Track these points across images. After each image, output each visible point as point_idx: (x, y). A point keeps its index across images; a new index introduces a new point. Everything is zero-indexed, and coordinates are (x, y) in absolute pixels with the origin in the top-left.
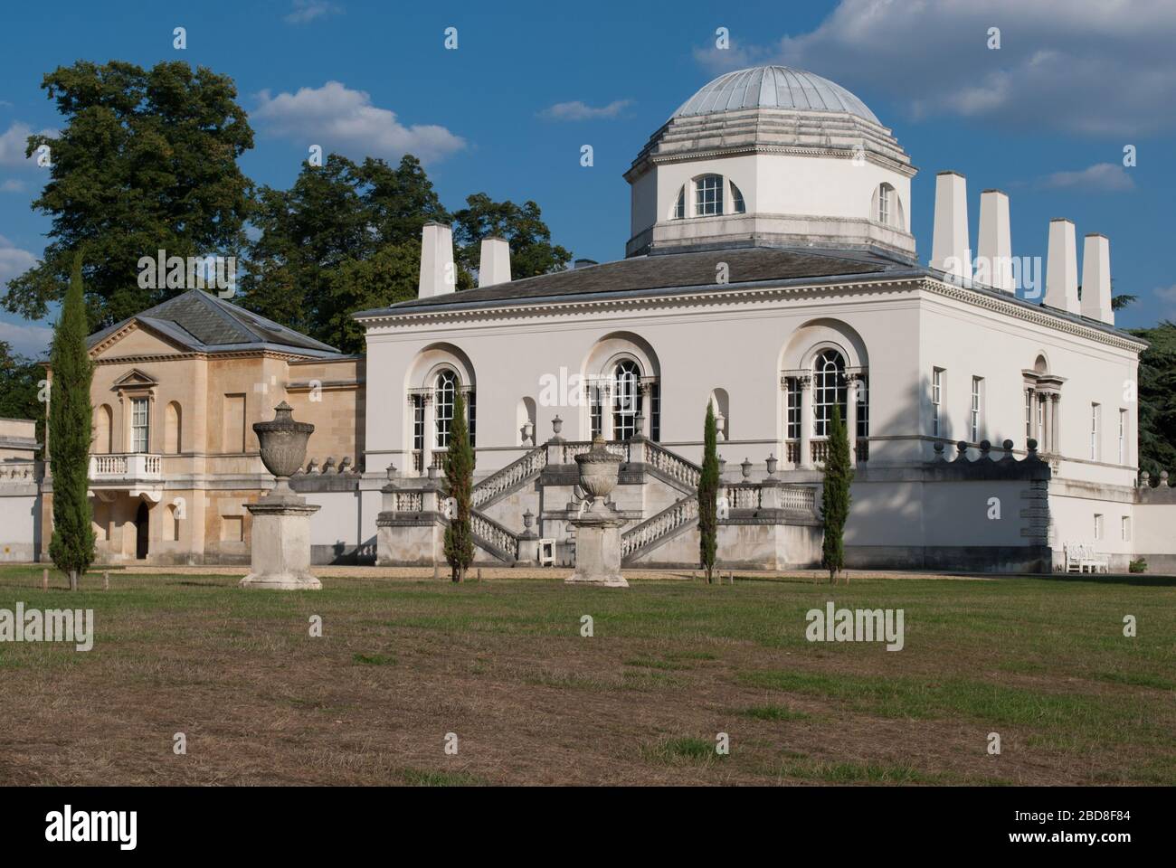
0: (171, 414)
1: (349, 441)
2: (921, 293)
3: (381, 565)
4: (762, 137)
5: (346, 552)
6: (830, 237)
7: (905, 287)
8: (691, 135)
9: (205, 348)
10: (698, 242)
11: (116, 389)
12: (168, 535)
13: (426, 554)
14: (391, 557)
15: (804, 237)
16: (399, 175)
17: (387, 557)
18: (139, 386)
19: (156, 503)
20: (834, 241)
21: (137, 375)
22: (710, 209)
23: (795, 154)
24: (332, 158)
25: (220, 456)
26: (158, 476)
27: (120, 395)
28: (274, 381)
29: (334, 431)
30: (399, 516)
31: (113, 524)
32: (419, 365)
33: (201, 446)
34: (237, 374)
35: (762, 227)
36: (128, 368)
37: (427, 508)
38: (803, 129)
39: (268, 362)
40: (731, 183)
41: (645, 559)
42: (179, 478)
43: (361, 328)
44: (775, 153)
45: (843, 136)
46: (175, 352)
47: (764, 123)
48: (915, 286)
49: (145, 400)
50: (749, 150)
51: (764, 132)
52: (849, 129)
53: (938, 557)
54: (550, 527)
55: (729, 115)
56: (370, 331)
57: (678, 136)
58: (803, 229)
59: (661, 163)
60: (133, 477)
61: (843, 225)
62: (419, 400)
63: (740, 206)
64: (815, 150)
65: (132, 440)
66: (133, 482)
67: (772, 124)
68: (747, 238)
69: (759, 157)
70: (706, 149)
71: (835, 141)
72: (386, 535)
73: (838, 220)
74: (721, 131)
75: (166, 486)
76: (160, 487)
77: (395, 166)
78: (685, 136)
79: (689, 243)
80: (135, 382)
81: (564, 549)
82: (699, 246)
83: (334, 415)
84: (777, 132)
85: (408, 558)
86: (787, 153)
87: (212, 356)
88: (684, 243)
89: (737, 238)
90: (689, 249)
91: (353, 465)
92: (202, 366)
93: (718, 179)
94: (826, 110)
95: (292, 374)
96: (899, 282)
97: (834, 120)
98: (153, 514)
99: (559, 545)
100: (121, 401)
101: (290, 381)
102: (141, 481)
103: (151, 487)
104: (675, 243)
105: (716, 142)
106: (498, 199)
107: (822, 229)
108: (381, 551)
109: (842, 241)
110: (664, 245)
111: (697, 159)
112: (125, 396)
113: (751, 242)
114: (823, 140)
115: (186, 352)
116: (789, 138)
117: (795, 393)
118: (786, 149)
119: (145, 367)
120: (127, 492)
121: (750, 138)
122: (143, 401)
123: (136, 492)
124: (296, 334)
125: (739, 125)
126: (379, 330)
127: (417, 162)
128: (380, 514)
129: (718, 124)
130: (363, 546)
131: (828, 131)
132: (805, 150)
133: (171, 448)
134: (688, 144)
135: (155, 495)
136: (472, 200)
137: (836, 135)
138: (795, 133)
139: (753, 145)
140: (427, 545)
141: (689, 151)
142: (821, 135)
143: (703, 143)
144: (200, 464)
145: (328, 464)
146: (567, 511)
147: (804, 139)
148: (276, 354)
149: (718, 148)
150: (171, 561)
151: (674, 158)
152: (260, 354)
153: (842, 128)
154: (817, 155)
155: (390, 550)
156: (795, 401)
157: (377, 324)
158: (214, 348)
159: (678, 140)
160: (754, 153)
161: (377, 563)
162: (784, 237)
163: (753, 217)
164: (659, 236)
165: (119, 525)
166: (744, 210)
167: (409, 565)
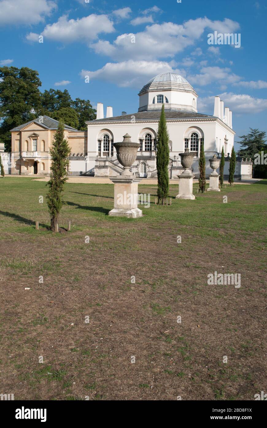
0: (42, 143)
1: (83, 149)
2: (216, 121)
5: (83, 173)
6: (185, 109)
8: (156, 86)
9: (50, 128)
10: (158, 109)
11: (29, 137)
12: (42, 169)
13: (106, 175)
14: (98, 175)
15: (180, 109)
16: (64, 93)
17: (97, 175)
18: (35, 137)
19: (39, 162)
20: (186, 110)
21: (34, 134)
22: (160, 102)
23: (179, 91)
24: (51, 89)
26: (40, 156)
27: (30, 138)
28: (65, 136)
29: (79, 147)
30: (99, 166)
31: (29, 166)
32: (100, 133)
33: (49, 150)
35: (172, 106)
36: (32, 132)
37: (106, 165)
38: (180, 86)
39: (64, 132)
40: (165, 97)
42: (44, 157)
43: (87, 125)
44: (175, 91)
45: (188, 88)
46: (43, 129)
47: (173, 84)
49: (36, 140)
50: (170, 90)
51: (173, 86)
52: (189, 87)
54: (133, 169)
55: (164, 82)
56: (88, 126)
57: (153, 86)
58: (180, 107)
59: (149, 92)
60: (35, 157)
61: (187, 107)
62: (100, 141)
63: (167, 102)
64: (183, 91)
65: (33, 148)
66: (35, 158)
67: (174, 85)
68: (169, 108)
69: (172, 91)
70: (160, 89)
71: (186, 89)
72: (97, 170)
73: (187, 106)
74: (163, 86)
75: (42, 158)
76: (40, 159)
77: (63, 91)
78: (155, 86)
79: (156, 109)
80: (33, 136)
81: (137, 174)
82: (158, 110)
83: (79, 144)
84: (175, 86)
85: (102, 175)
86: (177, 91)
87: (51, 130)
88: (155, 109)
89: (167, 108)
91: (84, 154)
92: (49, 132)
93: (162, 96)
94: (183, 82)
95: (69, 135)
96: (212, 119)
97: (185, 84)
98: (38, 164)
99: (135, 173)
100: (30, 140)
101: (69, 136)
102: (37, 157)
103: (38, 159)
104: (153, 109)
106: (82, 99)
107: (184, 107)
108: (95, 174)
109: (187, 110)
110: (150, 109)
111: (158, 91)
112: (31, 138)
113: (170, 109)
115: (46, 129)
116: (177, 88)
117: (186, 142)
118: (177, 90)
119: (36, 132)
121: (170, 87)
122: (35, 140)
123: (35, 160)
125: (167, 85)
126: (91, 125)
127: (67, 91)
128: (95, 166)
129: (162, 84)
130: (87, 172)
131: (184, 87)
132: (180, 90)
133: (42, 150)
134: (156, 88)
135: (39, 160)
136: (77, 99)
137: (186, 88)
138: (178, 87)
139: (171, 89)
140: (106, 172)
142: (183, 87)
143: (159, 88)
144: (49, 154)
145: (78, 154)
146: (137, 166)
147: (180, 88)
148: (67, 130)
149: (163, 89)
150: (43, 175)
151: (153, 91)
153: (187, 86)
154: (183, 92)
155: (98, 173)
156: (187, 143)
157: (91, 124)
158: (52, 128)
159: (153, 87)
160: (171, 90)
161: (95, 176)
162: (176, 109)
163: (170, 104)
164: (149, 107)
165: (30, 167)
166: (168, 103)
167: (102, 177)
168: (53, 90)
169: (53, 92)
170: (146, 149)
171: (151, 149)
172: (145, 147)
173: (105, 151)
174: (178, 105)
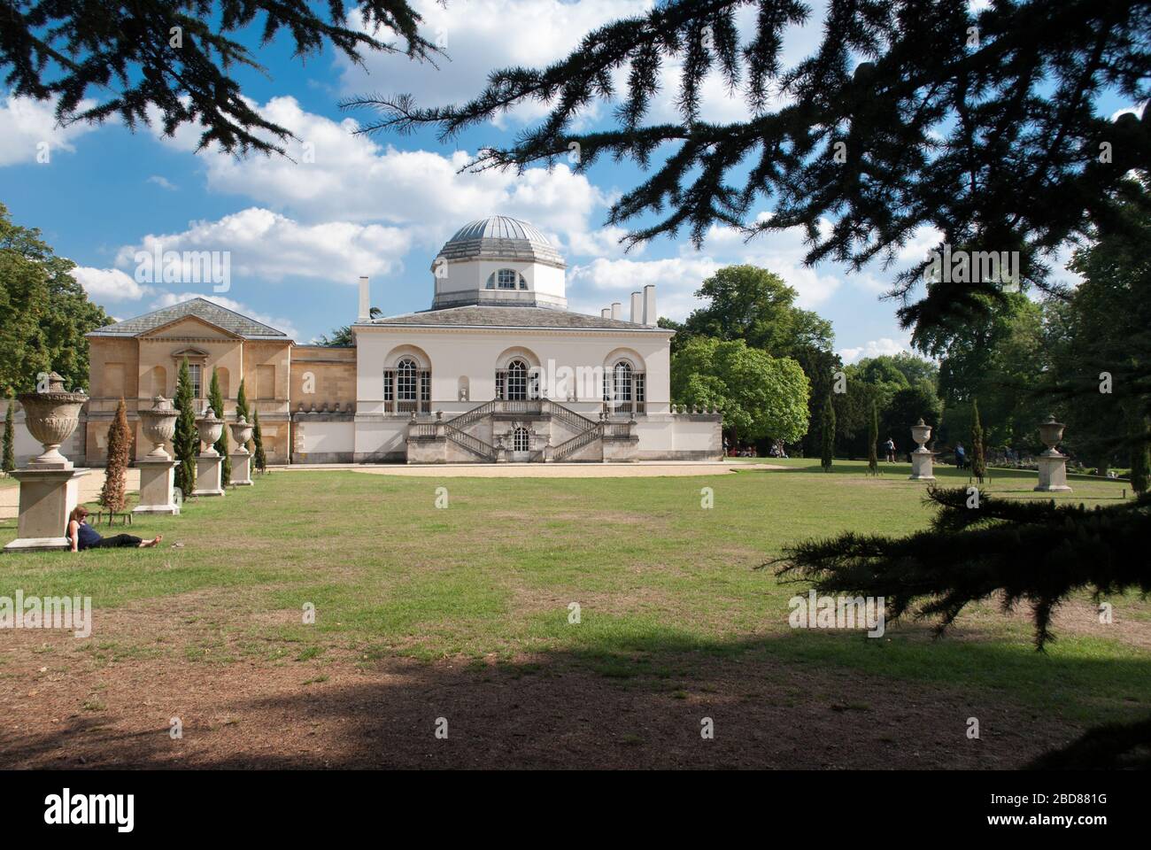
1: (336, 393)
3: (411, 464)
9: (244, 336)
11: (171, 357)
13: (441, 458)
14: (417, 459)
15: (550, 304)
17: (414, 459)
18: (191, 357)
22: (506, 286)
25: (255, 401)
32: (388, 356)
35: (537, 298)
36: (183, 345)
37: (438, 433)
40: (520, 275)
41: (569, 459)
42: (229, 414)
44: (540, 263)
46: (225, 337)
47: (533, 247)
48: (667, 336)
49: (195, 366)
50: (530, 260)
51: (535, 252)
53: (679, 455)
55: (511, 241)
56: (359, 335)
58: (549, 300)
59: (482, 260)
61: (560, 300)
62: (388, 374)
63: (524, 286)
67: (536, 248)
68: (531, 302)
69: (535, 264)
71: (558, 261)
72: (413, 448)
73: (559, 297)
78: (493, 248)
80: (188, 354)
84: (538, 253)
85: (429, 460)
88: (497, 301)
89: (525, 302)
90: (501, 305)
93: (513, 272)
96: (663, 334)
101: (292, 359)
104: (492, 301)
105: (513, 254)
107: (554, 301)
108: (410, 455)
110: (485, 301)
111: (501, 260)
113: (534, 304)
115: (234, 339)
116: (544, 257)
118: (545, 263)
119: (198, 345)
121: (530, 254)
122: (192, 366)
125: (521, 247)
126: (365, 335)
128: (410, 437)
129: (509, 245)
132: (549, 263)
134: (495, 253)
138: (544, 254)
139: (533, 258)
140: (441, 453)
141: (513, 256)
142: (551, 256)
143: (505, 253)
149: (516, 257)
153: (556, 254)
155: (417, 456)
157: (365, 331)
159: (491, 250)
160: (533, 262)
161: (409, 462)
162: (544, 303)
163: (533, 293)
164: (482, 296)
166: (526, 288)
167: (430, 463)
170: (511, 397)
171: (524, 397)
172: (510, 391)
173: (404, 400)
174: (546, 294)
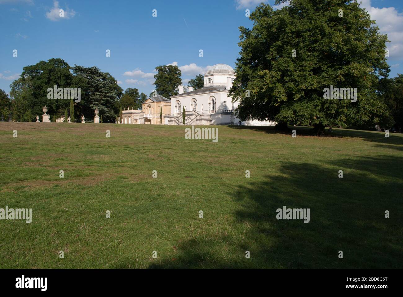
0: (153, 109)
2: (221, 92)
4: (214, 73)
7: (219, 92)
12: (153, 123)
18: (149, 106)
21: (149, 105)
25: (157, 114)
26: (151, 116)
28: (163, 105)
29: (169, 111)
30: (170, 120)
32: (176, 103)
33: (156, 113)
34: (159, 104)
35: (214, 84)
36: (149, 104)
39: (162, 103)
40: (211, 79)
42: (153, 117)
46: (153, 102)
48: (220, 92)
49: (150, 108)
50: (213, 75)
56: (171, 99)
58: (220, 84)
62: (176, 107)
65: (149, 112)
71: (224, 73)
73: (224, 83)
78: (207, 73)
83: (169, 109)
84: (216, 72)
87: (157, 102)
90: (207, 87)
91: (170, 115)
92: (155, 103)
95: (165, 104)
98: (151, 121)
99: (186, 123)
100: (148, 108)
105: (210, 74)
107: (222, 84)
113: (213, 86)
114: (222, 73)
116: (218, 73)
117: (210, 105)
118: (217, 75)
119: (150, 104)
120: (147, 119)
124: (168, 99)
125: (212, 72)
132: (220, 75)
133: (153, 113)
134: (207, 75)
135: (151, 119)
143: (209, 74)
144: (155, 115)
145: (168, 115)
147: (220, 73)
151: (206, 77)
152: (160, 102)
162: (217, 85)
164: (205, 86)
165: (148, 122)
168: (201, 75)
169: (201, 77)
174: (218, 83)
